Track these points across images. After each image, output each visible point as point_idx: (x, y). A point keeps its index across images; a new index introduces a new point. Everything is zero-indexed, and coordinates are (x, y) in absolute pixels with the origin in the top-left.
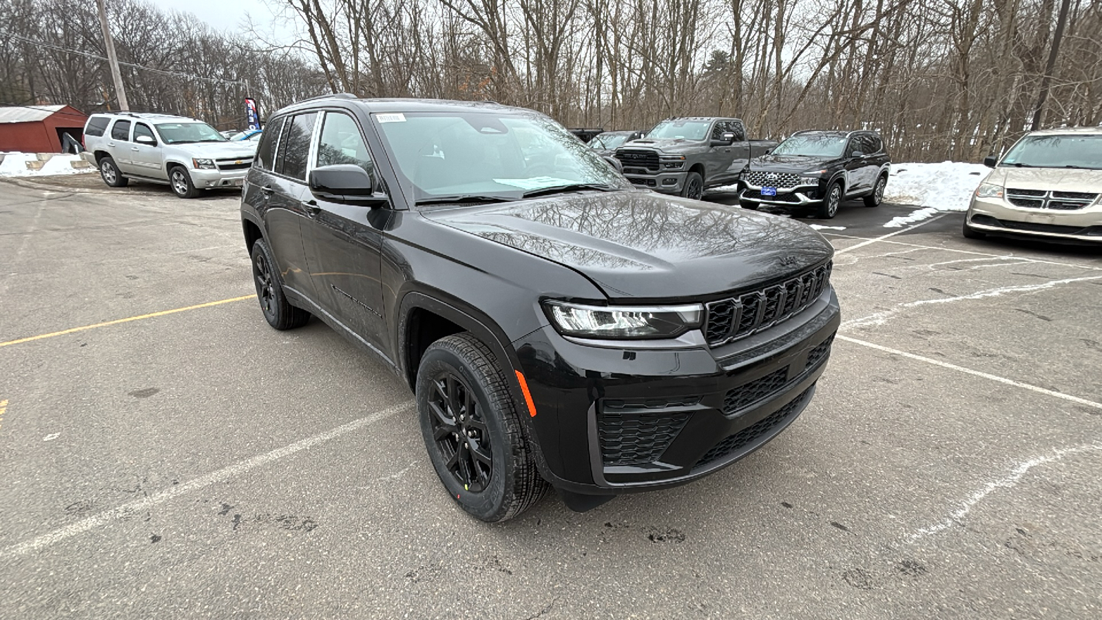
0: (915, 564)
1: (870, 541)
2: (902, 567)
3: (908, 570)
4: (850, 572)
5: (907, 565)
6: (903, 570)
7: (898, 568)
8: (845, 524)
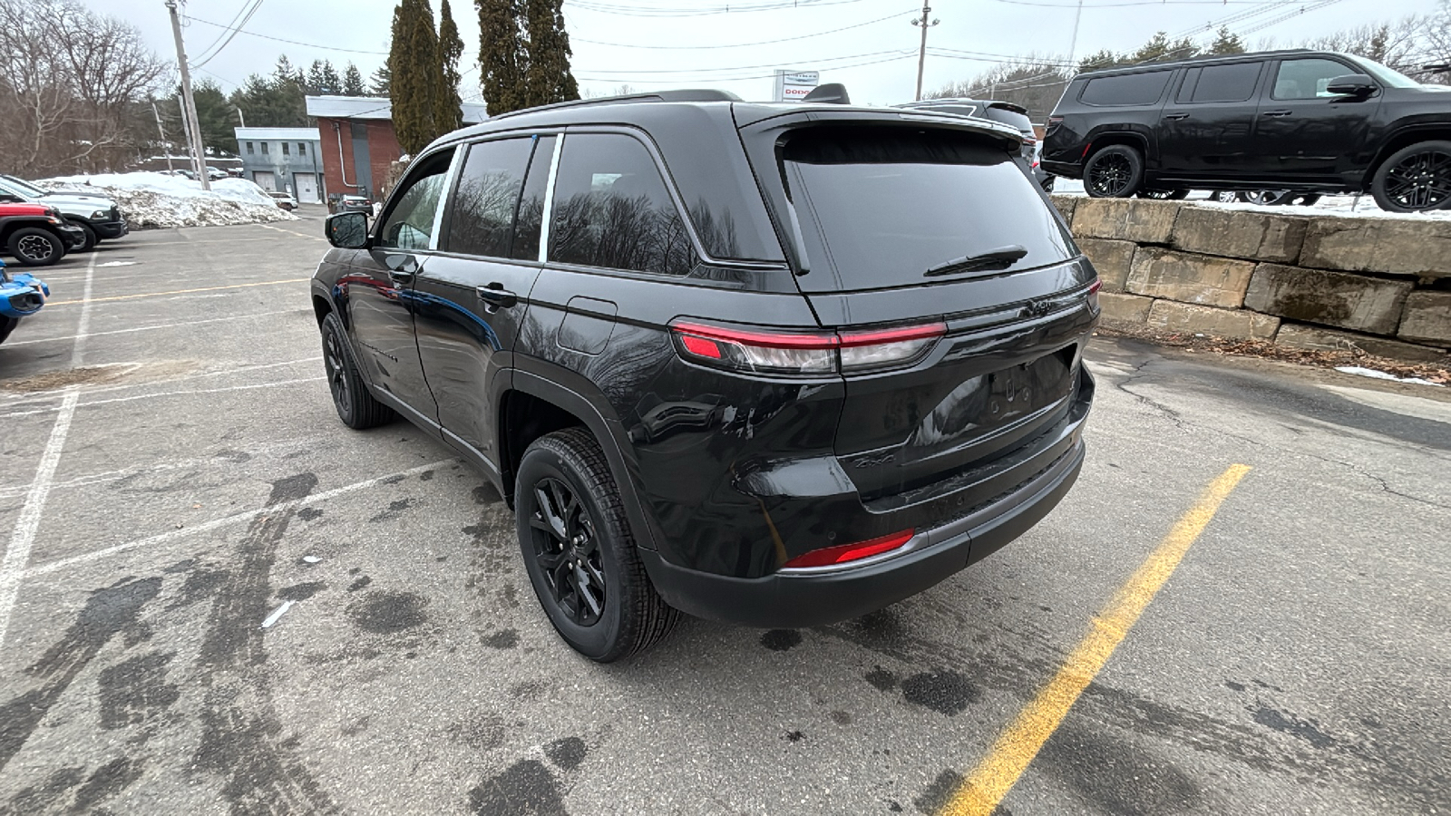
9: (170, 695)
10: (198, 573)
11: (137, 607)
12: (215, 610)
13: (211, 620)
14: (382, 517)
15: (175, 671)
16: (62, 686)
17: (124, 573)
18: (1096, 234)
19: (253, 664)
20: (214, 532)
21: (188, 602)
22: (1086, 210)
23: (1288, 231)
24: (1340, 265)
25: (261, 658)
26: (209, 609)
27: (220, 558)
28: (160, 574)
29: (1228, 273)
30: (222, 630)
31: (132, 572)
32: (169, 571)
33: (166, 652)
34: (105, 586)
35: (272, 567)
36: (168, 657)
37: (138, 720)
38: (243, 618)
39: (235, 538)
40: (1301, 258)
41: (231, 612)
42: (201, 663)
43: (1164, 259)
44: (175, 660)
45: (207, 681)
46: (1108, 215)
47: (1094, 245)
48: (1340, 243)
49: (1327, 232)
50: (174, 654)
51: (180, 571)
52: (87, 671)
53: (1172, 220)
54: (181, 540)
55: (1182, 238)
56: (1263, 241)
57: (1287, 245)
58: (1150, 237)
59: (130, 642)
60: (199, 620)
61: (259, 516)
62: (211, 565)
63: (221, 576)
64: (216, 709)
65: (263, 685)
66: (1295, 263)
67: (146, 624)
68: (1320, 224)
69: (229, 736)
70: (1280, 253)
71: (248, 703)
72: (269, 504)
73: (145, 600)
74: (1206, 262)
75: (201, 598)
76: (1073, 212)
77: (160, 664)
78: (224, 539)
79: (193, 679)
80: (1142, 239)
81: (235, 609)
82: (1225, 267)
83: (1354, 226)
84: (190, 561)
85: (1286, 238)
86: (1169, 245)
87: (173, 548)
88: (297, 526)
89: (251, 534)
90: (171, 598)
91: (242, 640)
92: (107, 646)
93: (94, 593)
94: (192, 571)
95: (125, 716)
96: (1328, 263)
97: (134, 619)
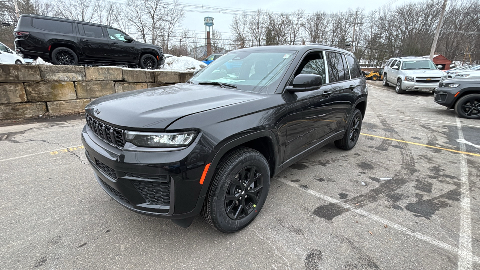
0: (41, 265)
1: (66, 253)
2: (45, 259)
3: (41, 260)
4: (60, 239)
5: (44, 261)
6: (44, 258)
7: (46, 257)
8: (82, 248)
9: (417, 181)
10: (394, 201)
11: (416, 203)
12: (397, 189)
13: (400, 187)
14: (330, 180)
15: (414, 184)
16: (442, 196)
17: (416, 219)
18: (97, 79)
19: (398, 175)
20: (376, 214)
21: (402, 195)
22: (90, 71)
23: (150, 74)
24: (163, 82)
25: (396, 175)
26: (398, 190)
27: (384, 201)
28: (405, 209)
29: (142, 86)
30: (399, 184)
31: (413, 217)
32: (402, 209)
33: (414, 188)
34: (424, 219)
35: (374, 189)
36: (414, 187)
37: (425, 181)
38: (393, 183)
39: (373, 205)
40: (156, 81)
41: (394, 186)
42: (408, 181)
43: (125, 85)
44: (413, 185)
45: (409, 178)
46: (99, 73)
47: (100, 83)
48: (161, 77)
49: (159, 75)
50: (412, 186)
51: (399, 206)
52: (434, 196)
53: (122, 73)
54: (390, 219)
55: (126, 78)
56: (146, 77)
57: (152, 79)
58: (117, 79)
59: (422, 195)
60: (402, 189)
61: (357, 208)
62: (388, 201)
63: (389, 196)
64: (410, 174)
65: (400, 172)
66: (154, 82)
67: (416, 197)
68: (156, 73)
69: (410, 170)
70: (151, 80)
71: (404, 172)
72: (347, 210)
73: (413, 204)
74: (136, 84)
75: (398, 194)
76: (85, 72)
77: (416, 187)
78: (376, 208)
79: (411, 180)
80: (114, 80)
81: (393, 186)
82: (141, 85)
83: (162, 73)
84: (393, 207)
85: (151, 77)
86: (123, 81)
87: (395, 217)
88: (351, 195)
89: (367, 203)
90: (406, 199)
91: (397, 179)
92: (428, 198)
93: (429, 219)
94: (395, 204)
95: (427, 183)
96: (160, 82)
97: (419, 201)
